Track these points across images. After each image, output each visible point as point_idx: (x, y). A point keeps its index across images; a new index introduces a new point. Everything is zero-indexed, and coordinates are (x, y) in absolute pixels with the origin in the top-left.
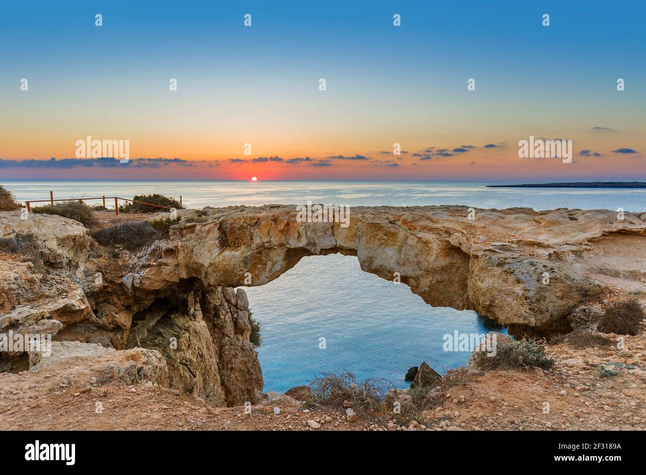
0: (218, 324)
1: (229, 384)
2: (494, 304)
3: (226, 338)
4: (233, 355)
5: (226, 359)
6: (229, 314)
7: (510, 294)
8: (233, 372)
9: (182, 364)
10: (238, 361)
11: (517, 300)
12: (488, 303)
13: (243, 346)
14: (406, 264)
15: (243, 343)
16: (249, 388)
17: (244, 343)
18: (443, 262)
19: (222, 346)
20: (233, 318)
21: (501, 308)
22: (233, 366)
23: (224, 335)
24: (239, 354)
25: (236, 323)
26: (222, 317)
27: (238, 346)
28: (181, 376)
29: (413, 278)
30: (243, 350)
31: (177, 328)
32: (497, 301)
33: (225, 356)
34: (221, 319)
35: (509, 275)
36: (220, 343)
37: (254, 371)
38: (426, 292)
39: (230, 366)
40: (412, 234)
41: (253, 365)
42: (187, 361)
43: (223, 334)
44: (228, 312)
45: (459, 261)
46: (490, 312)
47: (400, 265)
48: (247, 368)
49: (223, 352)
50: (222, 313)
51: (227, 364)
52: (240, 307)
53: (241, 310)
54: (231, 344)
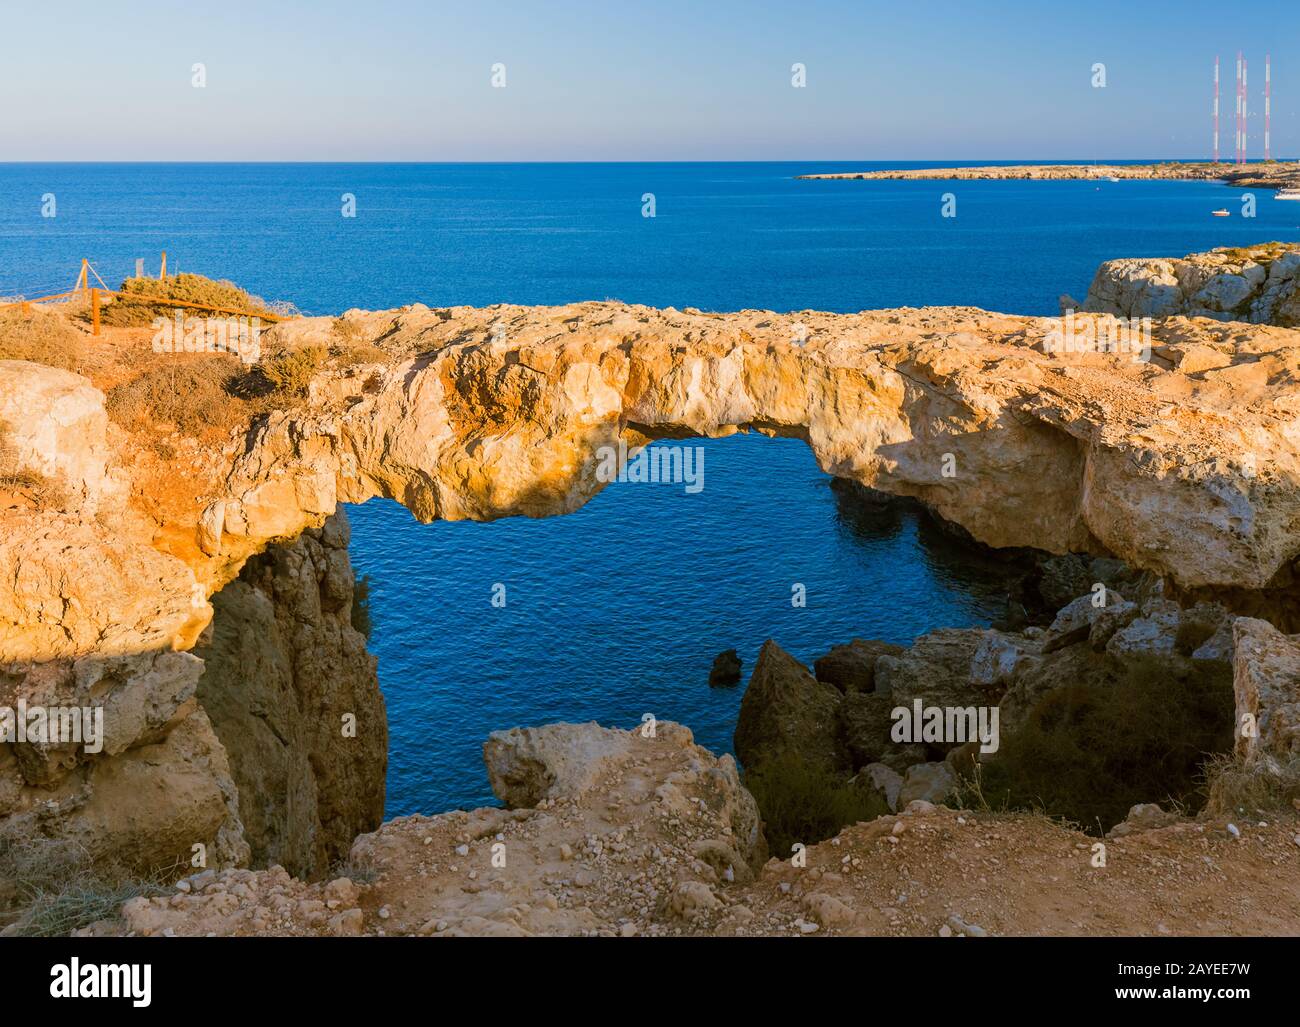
0: (284, 591)
1: (318, 752)
2: (1167, 547)
3: (307, 627)
4: (323, 672)
5: (307, 683)
6: (309, 562)
7: (1201, 528)
8: (325, 716)
9: (254, 714)
10: (334, 686)
11: (1217, 538)
12: (1154, 546)
13: (342, 644)
14: (930, 457)
15: (342, 635)
16: (361, 755)
17: (345, 635)
18: (1019, 454)
19: (298, 651)
20: (317, 571)
21: (1185, 555)
22: (326, 700)
23: (301, 620)
24: (337, 667)
25: (323, 584)
26: (294, 572)
27: (332, 645)
28: (258, 747)
29: (946, 488)
30: (345, 655)
31: (230, 618)
32: (1173, 542)
33: (305, 678)
34: (291, 578)
35: (1192, 488)
36: (291, 642)
37: (371, 708)
38: (977, 517)
39: (317, 702)
40: (940, 394)
41: (369, 691)
42: (263, 706)
43: (297, 617)
44: (304, 559)
45: (1047, 451)
46: (1157, 562)
47: (915, 460)
48: (355, 700)
49: (301, 667)
50: (294, 561)
51: (310, 696)
52: (332, 542)
53: (335, 549)
54: (316, 644)
